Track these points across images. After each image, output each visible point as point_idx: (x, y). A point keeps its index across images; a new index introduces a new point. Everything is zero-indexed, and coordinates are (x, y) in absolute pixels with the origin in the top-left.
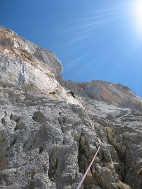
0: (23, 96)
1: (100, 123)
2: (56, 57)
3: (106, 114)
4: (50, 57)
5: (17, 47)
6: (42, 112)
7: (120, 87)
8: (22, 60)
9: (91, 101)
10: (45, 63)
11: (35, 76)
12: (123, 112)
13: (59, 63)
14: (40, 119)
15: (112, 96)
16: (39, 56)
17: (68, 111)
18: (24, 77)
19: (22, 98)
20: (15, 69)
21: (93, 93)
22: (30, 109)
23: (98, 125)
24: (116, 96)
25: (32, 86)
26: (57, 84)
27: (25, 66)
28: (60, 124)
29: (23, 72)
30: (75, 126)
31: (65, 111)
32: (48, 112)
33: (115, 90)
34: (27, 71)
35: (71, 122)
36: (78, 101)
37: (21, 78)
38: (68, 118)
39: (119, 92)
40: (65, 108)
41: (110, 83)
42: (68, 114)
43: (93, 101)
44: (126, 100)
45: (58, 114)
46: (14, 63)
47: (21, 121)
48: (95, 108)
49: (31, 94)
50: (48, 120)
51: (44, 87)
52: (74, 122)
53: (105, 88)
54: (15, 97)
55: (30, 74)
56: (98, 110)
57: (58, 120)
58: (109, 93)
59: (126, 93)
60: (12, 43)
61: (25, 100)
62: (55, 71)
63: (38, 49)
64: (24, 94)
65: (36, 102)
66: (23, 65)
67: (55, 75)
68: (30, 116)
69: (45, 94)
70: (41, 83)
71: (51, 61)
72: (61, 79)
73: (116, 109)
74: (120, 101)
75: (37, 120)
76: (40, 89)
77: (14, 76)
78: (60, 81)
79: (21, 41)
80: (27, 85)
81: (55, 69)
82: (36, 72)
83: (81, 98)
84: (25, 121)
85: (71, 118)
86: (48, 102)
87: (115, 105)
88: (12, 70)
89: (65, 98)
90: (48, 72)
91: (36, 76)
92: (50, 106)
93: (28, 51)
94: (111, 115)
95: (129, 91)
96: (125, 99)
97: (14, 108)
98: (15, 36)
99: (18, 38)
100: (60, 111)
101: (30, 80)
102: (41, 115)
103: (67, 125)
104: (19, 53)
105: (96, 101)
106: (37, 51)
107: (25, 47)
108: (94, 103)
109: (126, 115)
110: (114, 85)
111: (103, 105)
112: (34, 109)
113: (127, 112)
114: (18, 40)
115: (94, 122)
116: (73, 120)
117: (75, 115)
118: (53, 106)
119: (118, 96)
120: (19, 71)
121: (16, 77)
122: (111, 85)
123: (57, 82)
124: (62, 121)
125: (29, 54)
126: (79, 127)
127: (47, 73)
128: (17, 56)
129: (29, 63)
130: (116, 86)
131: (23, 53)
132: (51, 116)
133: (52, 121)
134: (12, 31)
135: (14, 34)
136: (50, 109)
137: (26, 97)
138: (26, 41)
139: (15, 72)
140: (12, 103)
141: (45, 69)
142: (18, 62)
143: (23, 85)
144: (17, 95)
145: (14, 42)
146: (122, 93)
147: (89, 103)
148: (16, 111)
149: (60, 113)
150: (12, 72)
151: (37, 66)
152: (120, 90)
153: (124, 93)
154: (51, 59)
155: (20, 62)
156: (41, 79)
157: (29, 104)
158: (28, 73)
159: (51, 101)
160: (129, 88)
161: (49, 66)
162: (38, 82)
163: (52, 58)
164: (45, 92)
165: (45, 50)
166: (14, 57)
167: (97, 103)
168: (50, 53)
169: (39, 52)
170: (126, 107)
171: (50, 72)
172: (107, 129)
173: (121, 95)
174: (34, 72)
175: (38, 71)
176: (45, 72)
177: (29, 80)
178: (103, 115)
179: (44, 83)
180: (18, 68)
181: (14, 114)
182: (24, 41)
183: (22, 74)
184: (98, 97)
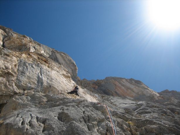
0: (45, 98)
1: (121, 118)
2: (70, 58)
3: (122, 108)
4: (65, 59)
5: (33, 52)
6: (66, 112)
7: (133, 81)
8: (39, 64)
9: (106, 97)
10: (60, 64)
11: (52, 78)
12: (138, 105)
13: (74, 64)
14: (66, 119)
15: (126, 91)
16: (55, 58)
17: (91, 109)
18: (42, 79)
19: (44, 100)
20: (33, 72)
21: (108, 90)
22: (54, 110)
23: (120, 120)
24: (130, 91)
25: (50, 87)
26: (74, 84)
27: (42, 68)
28: (85, 122)
29: (41, 75)
30: (100, 123)
31: (88, 109)
32: (72, 112)
33: (128, 85)
34: (45, 74)
35: (96, 120)
36: (95, 99)
37: (40, 81)
38: (92, 116)
39: (132, 87)
40: (87, 106)
41: (123, 79)
42: (91, 112)
43: (109, 97)
44: (140, 93)
45: (82, 113)
46: (32, 67)
47: (48, 122)
48: (111, 104)
49: (52, 96)
50: (74, 120)
51: (62, 87)
52: (98, 119)
53: (119, 83)
54: (37, 99)
55: (47, 76)
56: (114, 105)
57: (83, 118)
58: (123, 88)
59: (139, 87)
60: (29, 48)
61: (47, 102)
62: (70, 71)
63: (53, 51)
64: (45, 96)
65: (58, 103)
66: (41, 68)
67: (71, 75)
68: (55, 116)
69: (63, 94)
70: (59, 84)
71: (66, 63)
72: (76, 79)
73: (131, 103)
74: (134, 94)
75: (62, 120)
76: (58, 89)
77: (33, 79)
78: (76, 81)
79: (37, 45)
80: (46, 87)
81: (70, 69)
82: (53, 74)
83: (96, 95)
84: (51, 122)
85: (95, 115)
86: (70, 102)
87: (130, 99)
88: (31, 74)
89: (83, 97)
90: (65, 73)
91: (54, 78)
92: (73, 106)
93: (44, 54)
94: (129, 109)
95: (141, 84)
96: (138, 92)
97: (37, 110)
98: (31, 42)
99: (33, 43)
100: (83, 110)
101: (49, 81)
102: (66, 115)
103: (92, 123)
104: (36, 57)
105: (111, 97)
106: (52, 53)
107: (40, 50)
108: (110, 99)
109: (141, 108)
110: (126, 80)
111: (118, 100)
112: (58, 110)
113: (141, 105)
114: (34, 45)
115: (116, 118)
116: (97, 118)
117: (98, 113)
118: (76, 105)
119: (132, 90)
120: (37, 73)
121: (35, 80)
122: (124, 80)
123: (73, 82)
124: (87, 120)
125: (45, 58)
126: (103, 124)
127: (63, 74)
128: (34, 60)
129: (46, 66)
130: (128, 81)
131: (39, 56)
132: (76, 116)
133: (77, 120)
134: (28, 37)
135: (30, 40)
136: (73, 108)
137: (47, 98)
138: (41, 45)
139: (33, 75)
140: (35, 106)
141: (61, 70)
142: (36, 65)
143: (42, 87)
144: (39, 98)
145: (30, 47)
146: (135, 87)
147: (104, 99)
148: (41, 113)
149: (84, 112)
150: (31, 75)
151: (53, 68)
152: (133, 84)
153: (137, 87)
154: (65, 61)
155: (38, 65)
156: (58, 80)
157: (52, 105)
158: (46, 75)
159: (73, 100)
160: (141, 82)
161: (64, 67)
162: (56, 84)
163: (67, 60)
164: (63, 92)
165: (59, 53)
166: (32, 61)
167: (113, 98)
168: (64, 55)
169: (54, 55)
170: (140, 100)
171: (66, 72)
172: (129, 123)
173: (135, 89)
174: (52, 74)
175: (55, 73)
176: (61, 73)
177: (47, 82)
178: (119, 110)
179: (62, 83)
180: (36, 71)
181: (40, 116)
182: (40, 45)
183: (40, 76)
184: (112, 93)
